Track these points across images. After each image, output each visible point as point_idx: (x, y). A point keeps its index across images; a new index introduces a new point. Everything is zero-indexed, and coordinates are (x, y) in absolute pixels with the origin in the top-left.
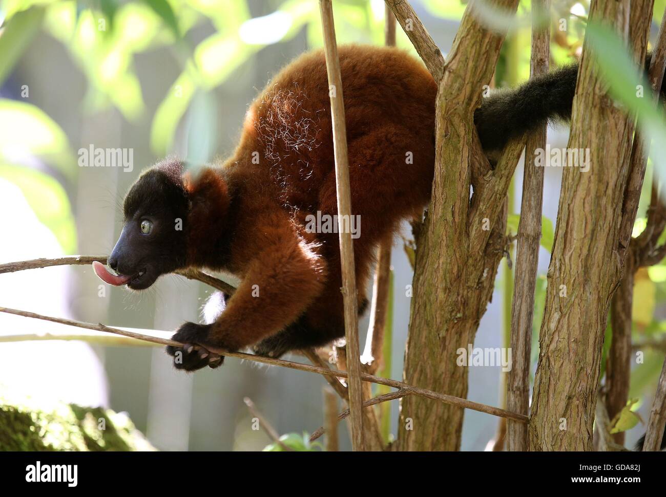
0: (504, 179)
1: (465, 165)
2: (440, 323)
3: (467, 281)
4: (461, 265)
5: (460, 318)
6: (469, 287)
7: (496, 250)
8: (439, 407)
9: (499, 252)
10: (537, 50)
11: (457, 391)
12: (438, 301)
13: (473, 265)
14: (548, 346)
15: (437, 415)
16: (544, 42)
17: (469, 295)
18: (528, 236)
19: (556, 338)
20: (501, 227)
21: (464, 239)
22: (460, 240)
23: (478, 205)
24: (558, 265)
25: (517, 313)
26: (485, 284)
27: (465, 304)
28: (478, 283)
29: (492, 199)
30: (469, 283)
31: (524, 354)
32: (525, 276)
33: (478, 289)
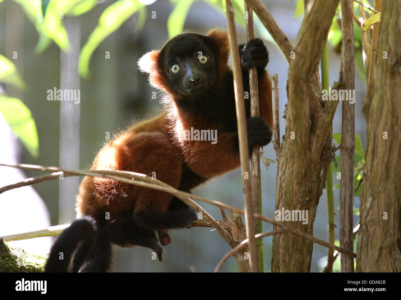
0: (330, 114)
1: (307, 108)
2: (296, 204)
3: (311, 177)
4: (306, 168)
5: (308, 200)
6: (312, 181)
7: (328, 157)
8: (297, 254)
9: (329, 159)
10: (346, 34)
11: (307, 244)
12: (294, 191)
13: (314, 168)
14: (366, 218)
15: (296, 260)
16: (350, 29)
17: (313, 186)
18: (347, 148)
19: (371, 213)
20: (329, 143)
21: (308, 152)
22: (305, 154)
23: (316, 131)
24: (369, 168)
25: (343, 196)
26: (322, 179)
27: (310, 191)
28: (318, 178)
29: (324, 127)
30: (312, 178)
31: (349, 221)
32: (347, 173)
33: (318, 182)
